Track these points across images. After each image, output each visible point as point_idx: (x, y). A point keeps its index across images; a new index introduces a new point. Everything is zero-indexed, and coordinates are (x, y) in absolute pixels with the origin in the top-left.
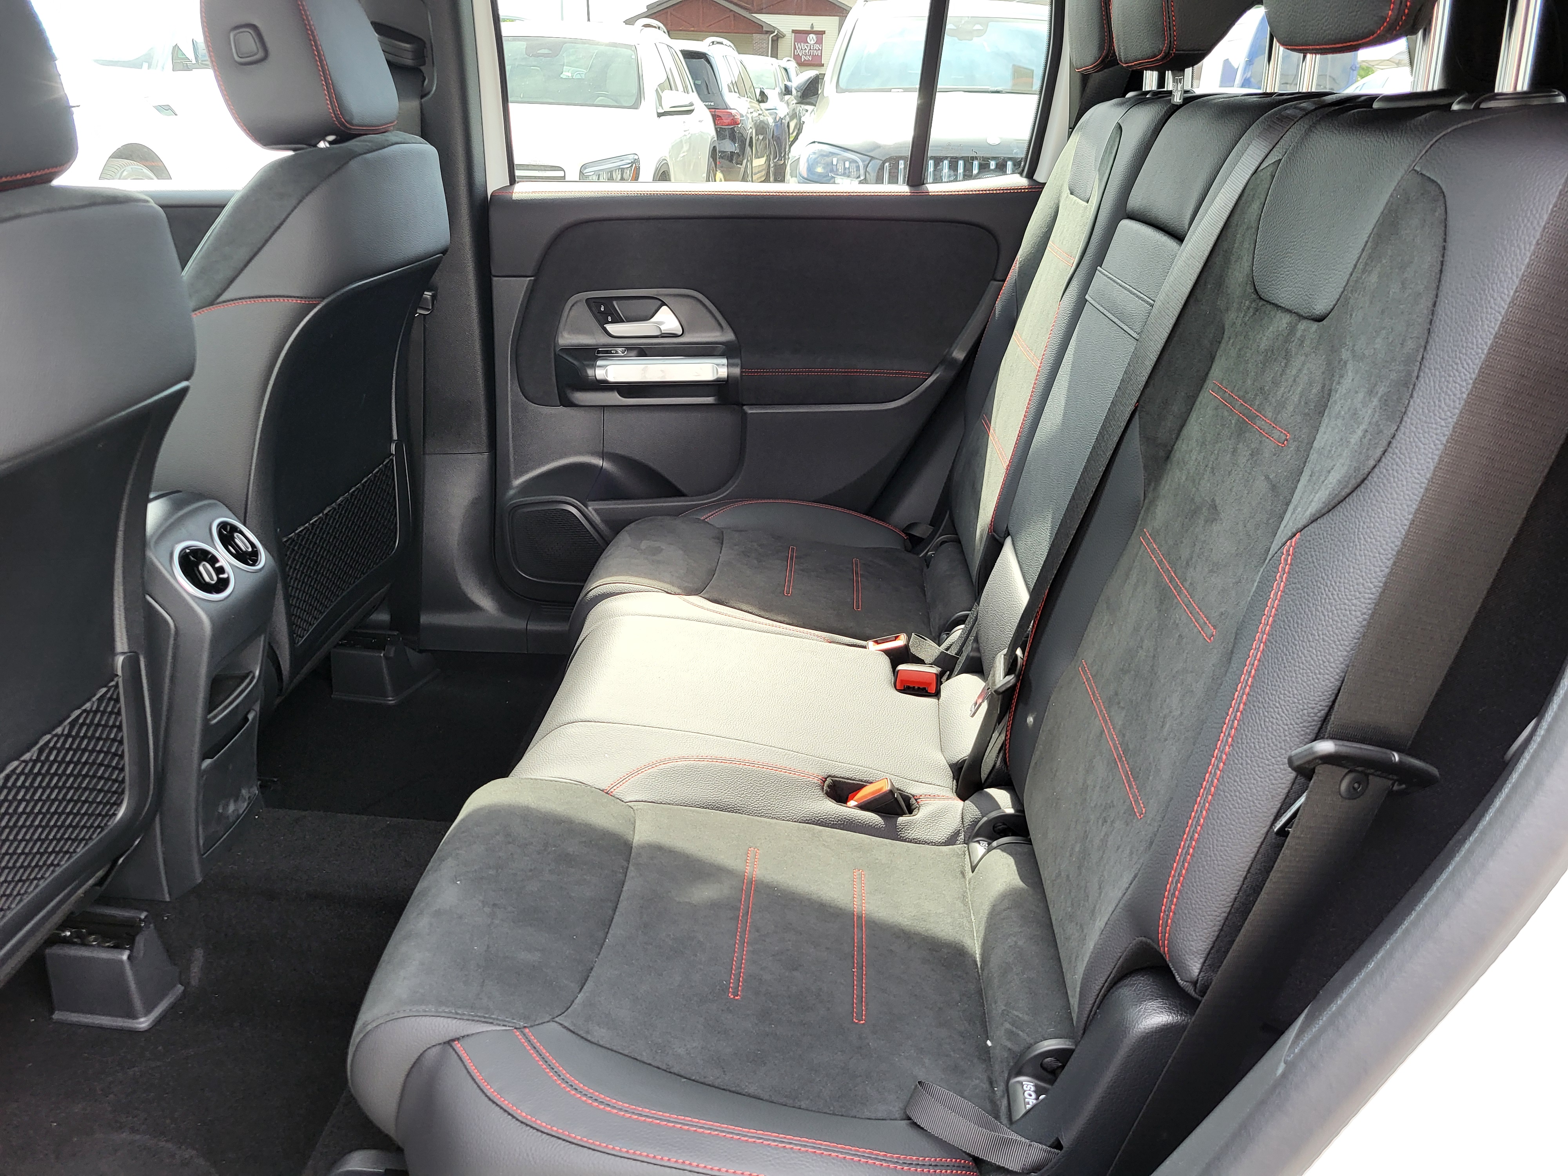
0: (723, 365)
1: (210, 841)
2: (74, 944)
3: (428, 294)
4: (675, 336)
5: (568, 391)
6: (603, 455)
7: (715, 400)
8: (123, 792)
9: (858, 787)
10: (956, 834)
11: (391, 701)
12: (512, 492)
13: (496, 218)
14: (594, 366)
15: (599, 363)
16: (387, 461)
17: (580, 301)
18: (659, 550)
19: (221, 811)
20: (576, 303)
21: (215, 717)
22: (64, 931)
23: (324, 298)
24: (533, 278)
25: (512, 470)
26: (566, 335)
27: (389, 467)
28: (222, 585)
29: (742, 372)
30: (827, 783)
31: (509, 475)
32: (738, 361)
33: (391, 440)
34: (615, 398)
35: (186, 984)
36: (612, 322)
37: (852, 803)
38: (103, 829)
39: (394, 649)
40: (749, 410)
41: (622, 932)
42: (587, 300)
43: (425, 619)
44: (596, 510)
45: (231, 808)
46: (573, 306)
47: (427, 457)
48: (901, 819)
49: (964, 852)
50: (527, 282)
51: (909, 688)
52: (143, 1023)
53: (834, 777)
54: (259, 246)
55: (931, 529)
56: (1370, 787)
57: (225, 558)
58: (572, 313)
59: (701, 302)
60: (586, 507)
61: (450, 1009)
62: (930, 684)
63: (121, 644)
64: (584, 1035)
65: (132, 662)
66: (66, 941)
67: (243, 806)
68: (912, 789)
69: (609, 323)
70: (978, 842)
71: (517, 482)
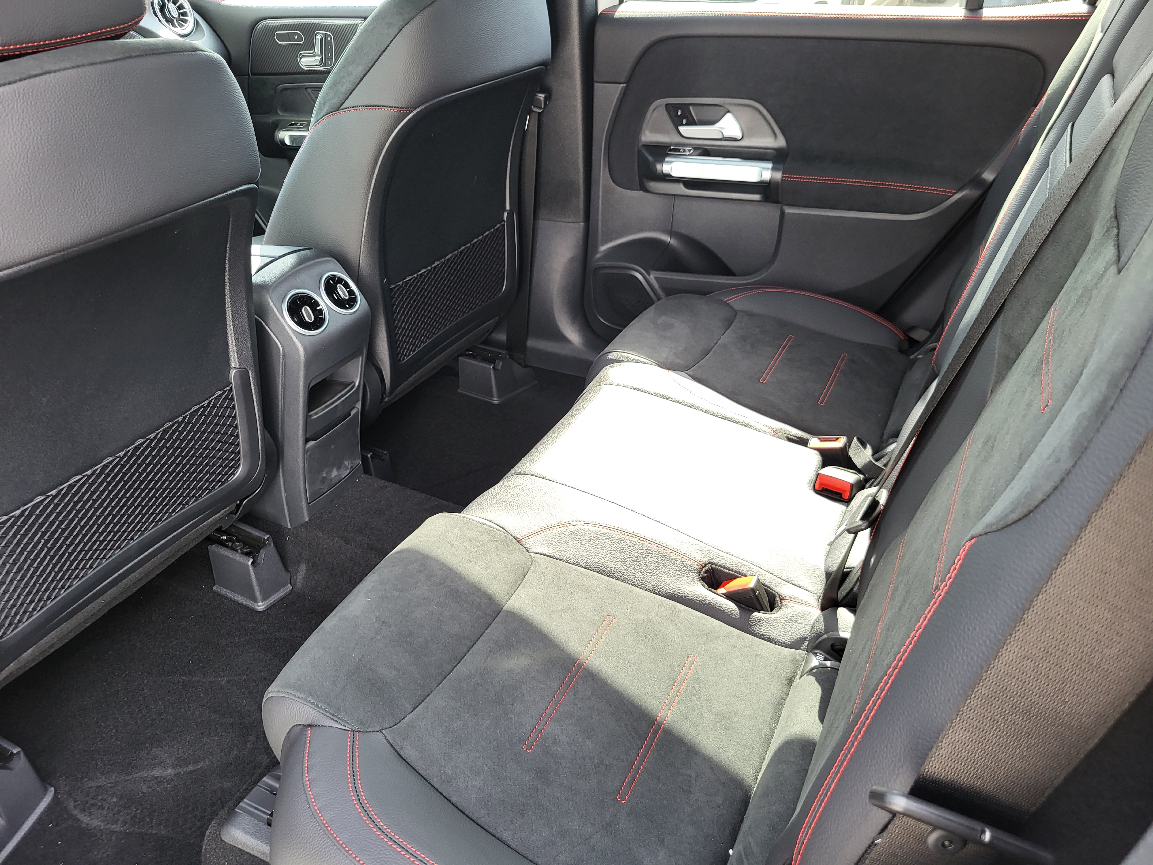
0: (768, 169)
1: (315, 496)
2: (227, 547)
3: (541, 96)
4: (735, 140)
5: (645, 181)
6: (671, 233)
7: (762, 197)
8: (239, 460)
9: (732, 577)
10: (802, 640)
11: (496, 401)
12: (598, 256)
13: (601, 34)
14: (662, 161)
15: (667, 159)
16: (498, 225)
17: (660, 106)
18: (671, 326)
19: (324, 475)
20: (657, 107)
21: (316, 414)
22: (223, 536)
23: (416, 108)
24: (625, 85)
25: (600, 238)
26: (647, 133)
27: (502, 230)
28: (318, 322)
29: (783, 177)
30: (706, 568)
31: (597, 242)
32: (781, 166)
33: (504, 210)
34: (681, 189)
35: (293, 586)
36: (687, 124)
37: (722, 591)
38: (223, 483)
39: (501, 363)
40: (788, 210)
41: (465, 670)
42: (667, 105)
43: (531, 343)
44: (656, 278)
45: (334, 473)
46: (655, 109)
47: (540, 221)
48: (756, 615)
49: (803, 659)
50: (620, 89)
51: (827, 490)
52: (261, 606)
53: (715, 564)
54: (370, 66)
55: (928, 333)
56: (965, 850)
57: (325, 302)
58: (655, 115)
59: (760, 112)
60: (649, 274)
61: (314, 701)
62: (845, 491)
63: (234, 362)
64: (398, 750)
65: (243, 375)
66: (222, 543)
67: (345, 473)
68: (782, 589)
69: (682, 125)
70: (816, 654)
71: (603, 248)
